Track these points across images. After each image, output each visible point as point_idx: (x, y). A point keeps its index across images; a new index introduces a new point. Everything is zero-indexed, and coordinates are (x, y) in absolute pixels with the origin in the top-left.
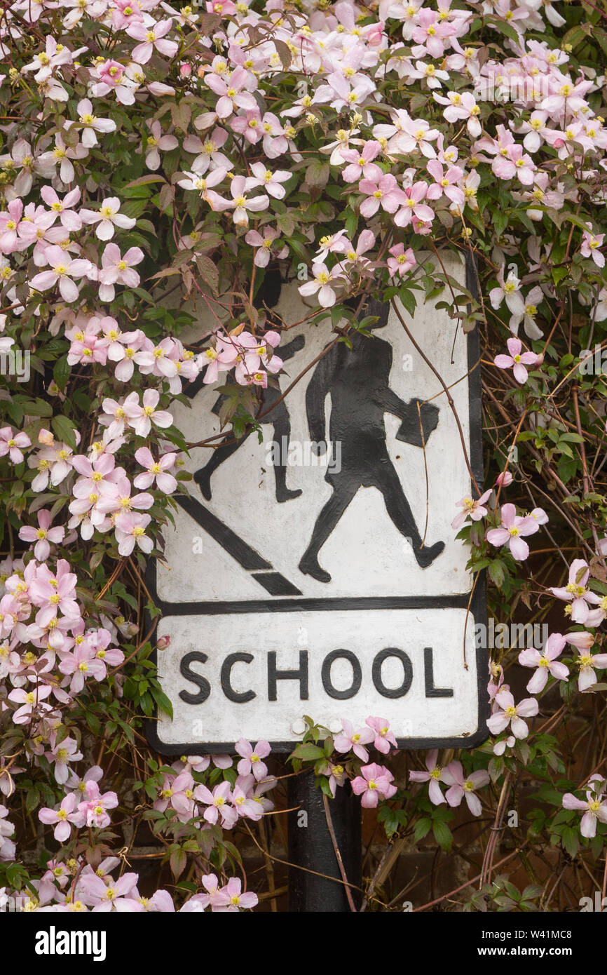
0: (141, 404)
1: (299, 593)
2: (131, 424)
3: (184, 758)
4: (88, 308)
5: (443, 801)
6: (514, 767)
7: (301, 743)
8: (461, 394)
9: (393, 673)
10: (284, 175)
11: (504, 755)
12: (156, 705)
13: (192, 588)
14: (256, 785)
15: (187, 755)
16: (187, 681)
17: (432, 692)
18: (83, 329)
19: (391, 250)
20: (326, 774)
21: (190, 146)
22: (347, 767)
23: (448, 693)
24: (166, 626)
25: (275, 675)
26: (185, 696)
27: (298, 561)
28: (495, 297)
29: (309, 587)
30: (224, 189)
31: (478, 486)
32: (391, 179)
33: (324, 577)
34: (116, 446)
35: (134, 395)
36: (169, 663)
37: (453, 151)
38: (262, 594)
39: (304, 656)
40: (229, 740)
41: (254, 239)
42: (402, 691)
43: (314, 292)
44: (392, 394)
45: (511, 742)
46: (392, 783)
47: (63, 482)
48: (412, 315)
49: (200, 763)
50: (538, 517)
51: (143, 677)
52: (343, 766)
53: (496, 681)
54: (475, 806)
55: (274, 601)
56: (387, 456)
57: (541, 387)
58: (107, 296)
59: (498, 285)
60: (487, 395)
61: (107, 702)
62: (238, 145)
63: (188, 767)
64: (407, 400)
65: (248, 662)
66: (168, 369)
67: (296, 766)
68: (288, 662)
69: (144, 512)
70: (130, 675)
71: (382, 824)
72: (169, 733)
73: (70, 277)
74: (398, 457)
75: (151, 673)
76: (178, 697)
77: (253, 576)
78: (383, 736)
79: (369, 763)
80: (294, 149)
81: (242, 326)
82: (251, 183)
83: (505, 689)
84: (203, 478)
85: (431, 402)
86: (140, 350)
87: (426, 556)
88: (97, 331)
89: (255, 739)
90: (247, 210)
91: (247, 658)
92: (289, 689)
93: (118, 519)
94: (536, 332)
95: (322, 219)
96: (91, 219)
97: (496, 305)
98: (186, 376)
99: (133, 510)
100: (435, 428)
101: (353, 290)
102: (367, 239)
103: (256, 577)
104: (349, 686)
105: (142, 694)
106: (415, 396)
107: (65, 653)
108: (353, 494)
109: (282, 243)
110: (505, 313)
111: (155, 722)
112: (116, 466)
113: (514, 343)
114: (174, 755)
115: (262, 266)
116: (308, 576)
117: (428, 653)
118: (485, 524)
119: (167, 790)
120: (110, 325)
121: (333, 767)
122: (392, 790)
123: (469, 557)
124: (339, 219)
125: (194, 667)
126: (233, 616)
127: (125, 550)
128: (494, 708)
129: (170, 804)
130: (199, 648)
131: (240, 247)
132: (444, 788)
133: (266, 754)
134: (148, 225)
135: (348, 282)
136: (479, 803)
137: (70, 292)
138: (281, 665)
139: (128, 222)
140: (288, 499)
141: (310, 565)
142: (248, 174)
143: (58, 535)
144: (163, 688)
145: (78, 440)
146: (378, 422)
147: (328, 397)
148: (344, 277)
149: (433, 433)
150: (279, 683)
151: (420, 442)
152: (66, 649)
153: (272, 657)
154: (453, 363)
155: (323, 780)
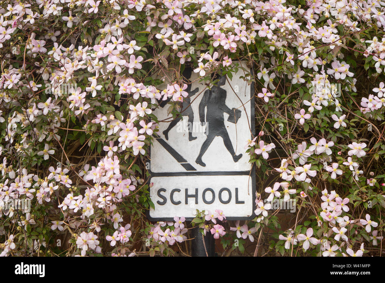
0: (142, 107)
1: (196, 170)
2: (138, 113)
3: (158, 222)
4: (126, 76)
5: (241, 237)
6: (263, 226)
7: (195, 218)
8: (248, 106)
9: (225, 196)
10: (190, 35)
11: (260, 222)
12: (149, 205)
13: (162, 168)
14: (181, 231)
15: (159, 221)
16: (159, 198)
17: (238, 202)
18: (124, 83)
19: (224, 58)
20: (203, 228)
21: (160, 25)
22: (210, 226)
23: (243, 202)
24: (153, 180)
25: (187, 196)
26: (159, 202)
27: (195, 160)
28: (259, 75)
29: (199, 168)
30: (170, 39)
31: (253, 136)
32: (223, 35)
33: (203, 165)
34: (134, 120)
35: (140, 104)
36: (154, 192)
37: (244, 27)
38: (184, 170)
39: (197, 190)
40: (172, 217)
41: (180, 55)
42: (228, 202)
43: (198, 72)
44: (226, 106)
45: (262, 218)
46: (224, 231)
47: (117, 132)
48: (231, 80)
49: (163, 224)
50: (272, 146)
51: (145, 196)
52: (209, 225)
53: (258, 199)
54: (252, 239)
55: (188, 172)
56: (224, 126)
57: (274, 104)
58: (131, 72)
59: (260, 72)
60: (257, 107)
61: (133, 203)
62: (176, 25)
63: (159, 225)
64: (231, 109)
65: (179, 192)
66: (151, 96)
67: (193, 225)
68: (191, 192)
69: (143, 141)
70: (141, 195)
71: (222, 244)
72: (153, 214)
73: (119, 65)
74: (228, 127)
75: (148, 195)
76: (156, 203)
77: (181, 164)
78: (221, 215)
79: (216, 224)
80: (194, 27)
81: (175, 82)
82: (179, 37)
83: (261, 201)
84: (166, 133)
85: (239, 109)
86: (142, 89)
87: (236, 158)
88: (128, 84)
89: (180, 216)
90: (177, 45)
91: (179, 191)
92: (192, 200)
93: (134, 143)
94: (273, 87)
95: (202, 49)
96: (127, 47)
97: (259, 78)
98: (157, 98)
99: (139, 141)
100: (240, 117)
101: (212, 71)
102: (216, 55)
103: (182, 165)
104: (211, 200)
105: (145, 201)
106: (234, 107)
107: (115, 186)
108: (213, 139)
109: (189, 56)
110: (263, 81)
111: (149, 211)
112: (134, 127)
113: (264, 90)
114: (155, 221)
115: (182, 63)
116: (198, 164)
117: (237, 190)
118: (255, 147)
119: (152, 232)
120: (132, 81)
121: (205, 226)
122: (224, 233)
123: (250, 159)
124: (208, 49)
125: (162, 193)
126: (174, 177)
127: (136, 153)
128: (258, 207)
129: (152, 237)
130: (163, 187)
131: (175, 57)
132: (241, 233)
133: (184, 221)
134: (145, 49)
135: (210, 68)
136: (253, 238)
137: (119, 70)
138: (190, 193)
139: (138, 48)
140: (192, 140)
141: (199, 161)
142: (178, 34)
143: (115, 149)
144: (152, 200)
145: (123, 119)
146: (222, 116)
147: (206, 107)
148: (208, 67)
149: (239, 119)
150: (189, 199)
151: (235, 122)
152: (116, 185)
153: (186, 190)
154: (245, 96)
155: (202, 230)
